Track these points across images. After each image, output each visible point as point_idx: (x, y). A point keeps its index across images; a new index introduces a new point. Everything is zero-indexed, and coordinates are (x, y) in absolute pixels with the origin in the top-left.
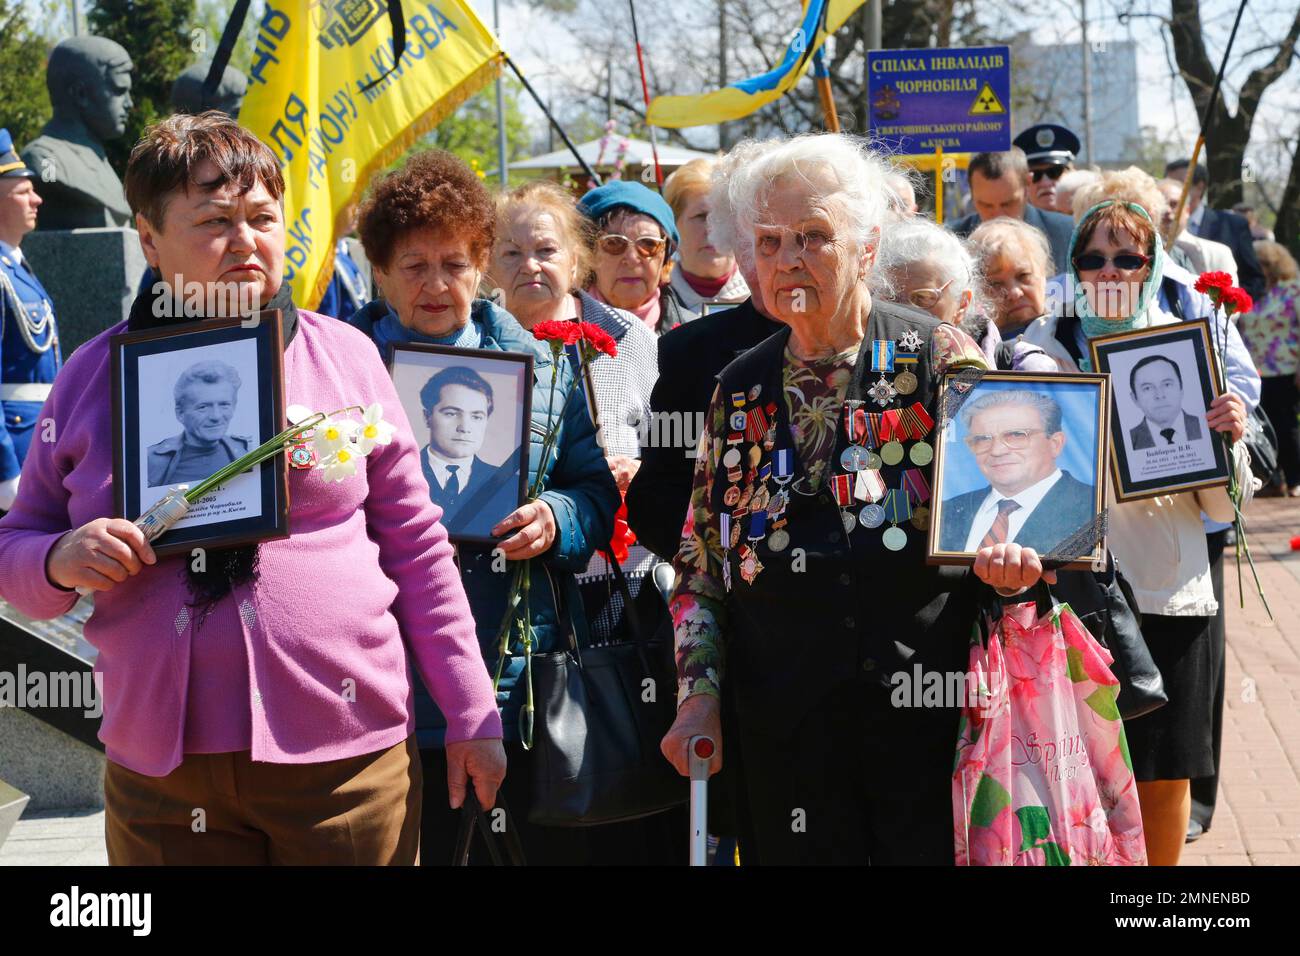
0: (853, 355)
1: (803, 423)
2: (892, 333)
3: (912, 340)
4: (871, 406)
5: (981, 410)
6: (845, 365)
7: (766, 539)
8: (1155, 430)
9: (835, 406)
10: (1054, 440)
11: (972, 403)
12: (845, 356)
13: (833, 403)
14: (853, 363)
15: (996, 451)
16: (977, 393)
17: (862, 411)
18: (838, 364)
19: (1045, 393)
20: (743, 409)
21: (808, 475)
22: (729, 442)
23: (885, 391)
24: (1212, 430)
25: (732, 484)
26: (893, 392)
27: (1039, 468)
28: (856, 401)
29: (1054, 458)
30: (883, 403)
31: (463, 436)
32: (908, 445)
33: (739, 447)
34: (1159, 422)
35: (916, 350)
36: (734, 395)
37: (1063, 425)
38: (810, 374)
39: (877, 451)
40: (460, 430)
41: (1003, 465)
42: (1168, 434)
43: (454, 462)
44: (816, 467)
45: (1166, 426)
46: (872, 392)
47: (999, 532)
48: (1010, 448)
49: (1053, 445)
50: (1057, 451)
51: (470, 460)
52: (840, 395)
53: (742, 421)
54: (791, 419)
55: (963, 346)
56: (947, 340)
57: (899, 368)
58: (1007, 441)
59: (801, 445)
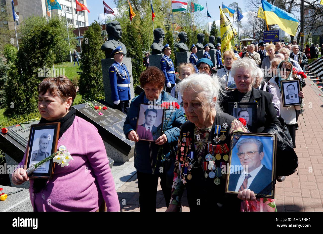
0: (210, 129)
1: (197, 145)
2: (220, 123)
3: (225, 125)
4: (214, 143)
5: (242, 145)
6: (208, 132)
7: (187, 175)
8: (290, 96)
9: (205, 142)
10: (261, 155)
11: (239, 142)
12: (208, 129)
13: (205, 141)
14: (210, 131)
15: (245, 158)
16: (241, 139)
17: (211, 145)
18: (206, 131)
19: (259, 139)
20: (185, 137)
21: (197, 160)
22: (182, 145)
23: (217, 139)
24: (299, 97)
25: (182, 156)
26: (219, 140)
27: (257, 163)
28: (210, 142)
29: (261, 161)
30: (217, 143)
31: (151, 121)
32: (222, 155)
33: (184, 146)
34: (291, 95)
35: (226, 128)
36: (183, 133)
37: (264, 150)
38: (200, 132)
39: (215, 156)
40: (151, 120)
41: (247, 162)
42: (292, 97)
43: (149, 126)
44: (200, 158)
45: (292, 95)
46: (214, 139)
47: (245, 185)
48: (249, 157)
49: (261, 156)
50: (262, 158)
51: (152, 126)
52: (207, 139)
53: (185, 140)
54: (195, 143)
55: (238, 128)
56: (234, 126)
57: (221, 133)
58: (248, 154)
59: (197, 151)
